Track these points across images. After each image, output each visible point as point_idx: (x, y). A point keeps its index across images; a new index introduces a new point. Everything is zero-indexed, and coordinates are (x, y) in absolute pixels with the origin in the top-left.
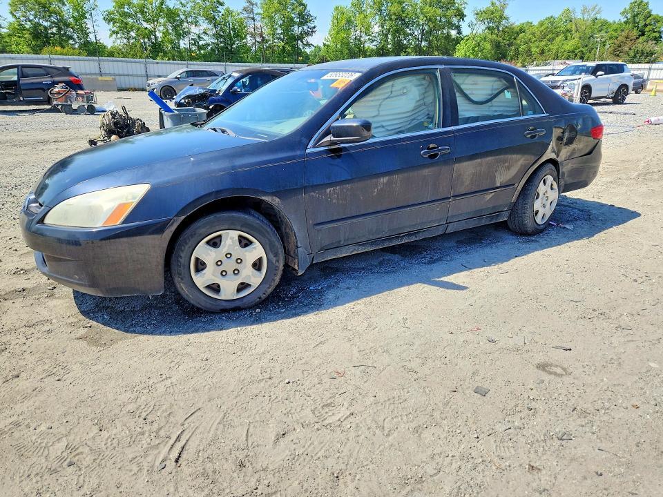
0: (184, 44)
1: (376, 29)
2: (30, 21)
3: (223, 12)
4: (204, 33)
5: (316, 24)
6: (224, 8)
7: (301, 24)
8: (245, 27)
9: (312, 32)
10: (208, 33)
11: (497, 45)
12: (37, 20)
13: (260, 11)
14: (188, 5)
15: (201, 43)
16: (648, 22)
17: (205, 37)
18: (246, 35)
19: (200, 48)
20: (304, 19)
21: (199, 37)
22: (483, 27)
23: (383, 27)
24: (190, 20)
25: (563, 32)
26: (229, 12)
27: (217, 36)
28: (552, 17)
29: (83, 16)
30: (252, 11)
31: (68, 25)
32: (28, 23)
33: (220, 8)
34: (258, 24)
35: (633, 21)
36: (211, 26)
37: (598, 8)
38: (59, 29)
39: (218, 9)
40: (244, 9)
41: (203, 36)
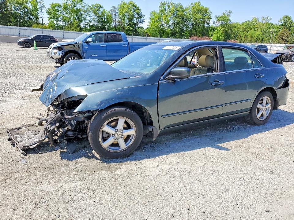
0: (82, 24)
1: (172, 22)
3: (102, 11)
5: (144, 18)
6: (103, 9)
7: (138, 18)
8: (112, 18)
9: (143, 22)
10: (95, 20)
11: (226, 32)
14: (86, 7)
15: (91, 24)
16: (291, 25)
18: (112, 22)
19: (90, 27)
20: (140, 16)
21: (90, 22)
22: (219, 24)
23: (175, 21)
25: (253, 28)
26: (105, 11)
27: (98, 21)
28: (248, 21)
29: (37, 10)
30: (115, 11)
33: (101, 9)
34: (117, 17)
35: (285, 24)
36: (96, 17)
37: (269, 18)
39: (100, 10)
40: (111, 10)
41: (92, 21)
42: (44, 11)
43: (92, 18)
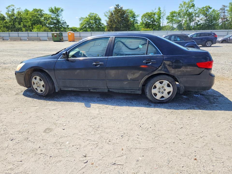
0: (192, 24)
2: (146, 21)
4: (201, 19)
6: (212, 9)
8: (219, 16)
10: (203, 19)
12: (147, 21)
13: (228, 9)
14: (197, 10)
17: (201, 21)
18: (219, 19)
19: (198, 25)
24: (197, 15)
26: (214, 11)
27: (206, 20)
29: (160, 18)
30: (224, 9)
31: (155, 21)
32: (145, 22)
33: (210, 10)
34: (226, 14)
36: (204, 17)
38: (153, 23)
40: (221, 9)
41: (200, 21)
42: (165, 18)
43: (200, 18)
